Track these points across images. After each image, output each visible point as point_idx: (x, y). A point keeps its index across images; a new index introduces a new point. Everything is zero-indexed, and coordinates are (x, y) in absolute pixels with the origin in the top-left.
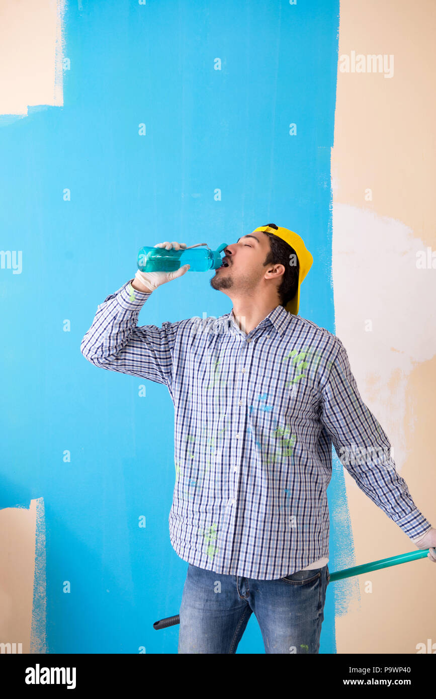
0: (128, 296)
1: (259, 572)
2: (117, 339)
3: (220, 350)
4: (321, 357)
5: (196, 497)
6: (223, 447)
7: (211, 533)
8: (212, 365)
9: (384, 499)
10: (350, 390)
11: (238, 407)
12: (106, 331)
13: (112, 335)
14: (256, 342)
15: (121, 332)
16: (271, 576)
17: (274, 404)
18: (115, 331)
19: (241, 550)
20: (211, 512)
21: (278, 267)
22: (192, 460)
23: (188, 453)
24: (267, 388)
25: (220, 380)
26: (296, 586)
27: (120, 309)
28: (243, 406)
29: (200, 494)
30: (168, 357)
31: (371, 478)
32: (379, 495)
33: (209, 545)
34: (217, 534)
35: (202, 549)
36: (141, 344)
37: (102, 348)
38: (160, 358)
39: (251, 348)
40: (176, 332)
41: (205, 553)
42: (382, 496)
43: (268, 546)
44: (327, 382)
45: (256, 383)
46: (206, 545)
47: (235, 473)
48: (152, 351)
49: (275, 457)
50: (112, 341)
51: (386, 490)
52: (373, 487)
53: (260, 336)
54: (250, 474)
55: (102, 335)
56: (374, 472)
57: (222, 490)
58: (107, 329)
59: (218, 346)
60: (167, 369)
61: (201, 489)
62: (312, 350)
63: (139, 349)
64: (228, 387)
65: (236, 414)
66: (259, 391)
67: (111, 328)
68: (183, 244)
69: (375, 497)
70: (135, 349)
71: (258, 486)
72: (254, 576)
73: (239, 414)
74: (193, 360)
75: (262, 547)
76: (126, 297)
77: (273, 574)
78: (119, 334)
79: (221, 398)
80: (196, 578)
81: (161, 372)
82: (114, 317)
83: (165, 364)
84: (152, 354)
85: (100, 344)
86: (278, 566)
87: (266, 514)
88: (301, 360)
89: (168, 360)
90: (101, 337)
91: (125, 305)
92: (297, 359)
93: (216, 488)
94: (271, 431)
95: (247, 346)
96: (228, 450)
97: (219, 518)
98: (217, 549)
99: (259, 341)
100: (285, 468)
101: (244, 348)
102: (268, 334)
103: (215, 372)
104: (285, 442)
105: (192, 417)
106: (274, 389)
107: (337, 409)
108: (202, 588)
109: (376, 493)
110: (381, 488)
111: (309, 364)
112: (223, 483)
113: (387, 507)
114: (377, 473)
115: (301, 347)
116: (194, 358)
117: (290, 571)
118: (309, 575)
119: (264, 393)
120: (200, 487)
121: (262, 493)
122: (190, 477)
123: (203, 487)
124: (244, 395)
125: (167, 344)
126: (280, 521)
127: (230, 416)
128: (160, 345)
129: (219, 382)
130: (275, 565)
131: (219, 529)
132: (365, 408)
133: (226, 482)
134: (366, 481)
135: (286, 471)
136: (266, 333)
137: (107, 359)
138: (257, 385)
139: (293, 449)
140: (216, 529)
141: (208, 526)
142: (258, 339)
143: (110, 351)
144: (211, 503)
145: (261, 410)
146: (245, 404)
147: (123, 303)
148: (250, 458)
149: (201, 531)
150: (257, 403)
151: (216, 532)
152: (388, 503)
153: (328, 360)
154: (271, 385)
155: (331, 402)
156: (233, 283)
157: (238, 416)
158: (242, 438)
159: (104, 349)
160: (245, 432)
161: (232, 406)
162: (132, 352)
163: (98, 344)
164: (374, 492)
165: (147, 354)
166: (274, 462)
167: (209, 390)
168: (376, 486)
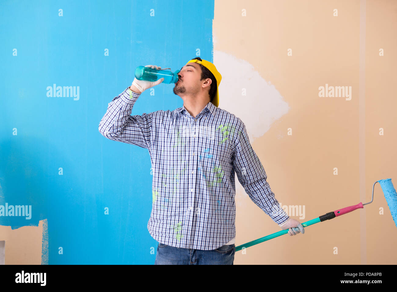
0: (129, 96)
1: (205, 246)
2: (122, 121)
3: (179, 126)
4: (235, 128)
5: (169, 208)
6: (184, 179)
7: (178, 227)
8: (175, 134)
9: (265, 205)
10: (249, 146)
11: (193, 157)
12: (115, 117)
13: (119, 119)
14: (200, 121)
15: (124, 117)
16: (211, 248)
17: (213, 154)
18: (121, 116)
19: (195, 234)
20: (178, 215)
21: (208, 80)
22: (166, 188)
23: (163, 184)
24: (209, 145)
25: (181, 142)
26: (223, 254)
27: (124, 104)
28: (195, 156)
29: (171, 206)
30: (148, 131)
31: (259, 193)
32: (263, 202)
33: (177, 233)
34: (182, 227)
35: (173, 236)
36: (134, 125)
37: (113, 128)
38: (145, 132)
39: (198, 124)
40: (152, 117)
41: (175, 238)
42: (264, 203)
43: (210, 231)
44: (239, 142)
45: (202, 143)
46: (175, 234)
47: (192, 193)
48: (140, 128)
49: (213, 183)
50: (119, 123)
51: (267, 199)
52: (260, 198)
53: (202, 118)
54: (200, 193)
55: (113, 119)
56: (260, 190)
57: (184, 202)
58: (116, 116)
59: (177, 124)
60: (148, 138)
61: (171, 203)
62: (230, 125)
63: (133, 128)
64: (186, 145)
65: (191, 160)
66: (205, 147)
67: (119, 115)
68: (160, 67)
69: (261, 204)
70: (131, 127)
71: (204, 199)
72: (203, 248)
73: (193, 160)
74: (164, 132)
75: (207, 232)
76: (127, 96)
77: (212, 247)
78: (123, 118)
79: (182, 152)
80: (165, 254)
81: (145, 140)
82: (120, 109)
83: (147, 136)
84: (141, 130)
85: (112, 125)
86: (215, 242)
87: (209, 214)
88: (225, 130)
89: (149, 133)
90: (112, 121)
91: (127, 101)
92: (223, 129)
93: (181, 202)
94: (212, 169)
95: (195, 123)
96: (187, 180)
97: (183, 218)
98: (182, 235)
99: (201, 121)
100: (218, 190)
101: (194, 124)
102: (206, 117)
103: (178, 138)
104: (218, 175)
105: (164, 164)
106: (213, 146)
107: (243, 157)
108: (169, 259)
109: (261, 201)
110: (264, 198)
111: (229, 132)
112: (185, 199)
113: (267, 209)
114: (262, 191)
115: (225, 124)
116: (164, 131)
117: (220, 245)
118: (229, 248)
119: (208, 148)
120: (171, 202)
121: (207, 203)
122: (165, 197)
123: (172, 202)
124: (196, 150)
125: (148, 124)
126: (216, 218)
127: (188, 161)
128: (144, 125)
129: (180, 143)
130: (213, 242)
131: (183, 224)
132: (256, 156)
133: (186, 198)
134: (256, 195)
135: (219, 191)
136: (204, 116)
137: (116, 134)
138: (203, 144)
139: (222, 179)
140: (181, 224)
141: (176, 223)
142: (201, 119)
143: (117, 129)
144: (178, 210)
145: (206, 157)
146: (197, 155)
147: (125, 100)
148: (200, 184)
149: (172, 226)
150: (204, 153)
151: (181, 226)
152: (268, 206)
153: (238, 130)
154: (211, 143)
155: (241, 153)
156: (185, 90)
157: (192, 161)
158: (196, 173)
159: (114, 128)
160: (197, 170)
161: (189, 156)
162: (129, 129)
163: (111, 125)
164: (260, 201)
165: (138, 130)
166: (213, 186)
167: (175, 148)
168: (261, 198)
